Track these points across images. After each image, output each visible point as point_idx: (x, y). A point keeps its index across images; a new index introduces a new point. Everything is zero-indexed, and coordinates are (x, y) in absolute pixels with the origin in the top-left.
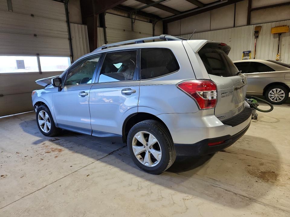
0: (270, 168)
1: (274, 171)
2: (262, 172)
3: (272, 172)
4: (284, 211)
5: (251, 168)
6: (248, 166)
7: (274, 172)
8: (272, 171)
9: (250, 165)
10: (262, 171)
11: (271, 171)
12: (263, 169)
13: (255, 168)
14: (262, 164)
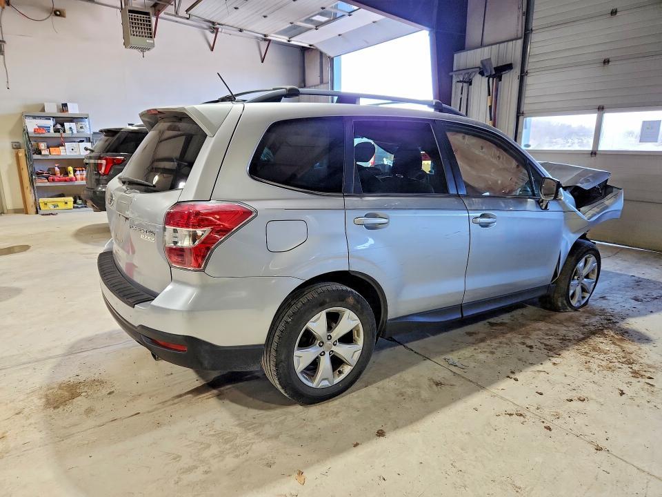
0: (67, 414)
1: (56, 411)
2: (79, 395)
3: (59, 407)
4: (24, 364)
5: (105, 392)
6: (113, 392)
7: (55, 408)
8: (60, 409)
9: (111, 396)
10: (79, 398)
11: (61, 407)
12: (81, 402)
13: (95, 396)
14: (89, 411)
